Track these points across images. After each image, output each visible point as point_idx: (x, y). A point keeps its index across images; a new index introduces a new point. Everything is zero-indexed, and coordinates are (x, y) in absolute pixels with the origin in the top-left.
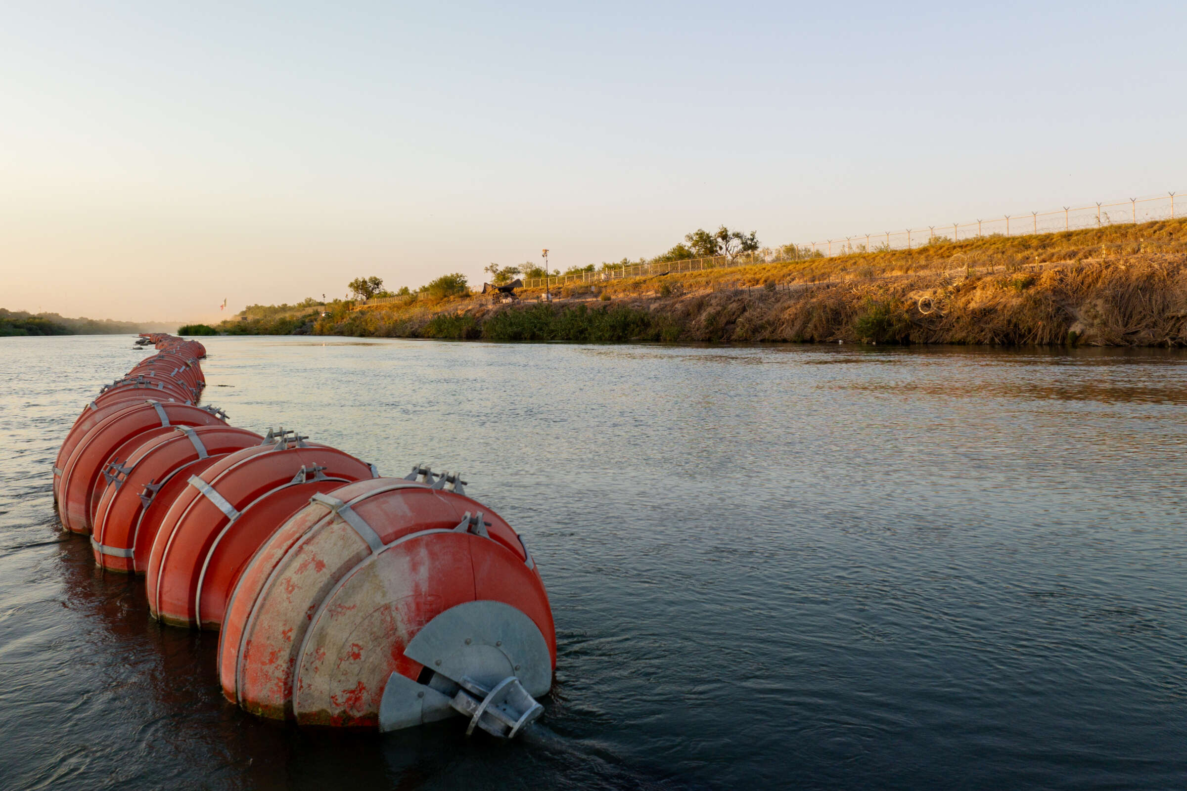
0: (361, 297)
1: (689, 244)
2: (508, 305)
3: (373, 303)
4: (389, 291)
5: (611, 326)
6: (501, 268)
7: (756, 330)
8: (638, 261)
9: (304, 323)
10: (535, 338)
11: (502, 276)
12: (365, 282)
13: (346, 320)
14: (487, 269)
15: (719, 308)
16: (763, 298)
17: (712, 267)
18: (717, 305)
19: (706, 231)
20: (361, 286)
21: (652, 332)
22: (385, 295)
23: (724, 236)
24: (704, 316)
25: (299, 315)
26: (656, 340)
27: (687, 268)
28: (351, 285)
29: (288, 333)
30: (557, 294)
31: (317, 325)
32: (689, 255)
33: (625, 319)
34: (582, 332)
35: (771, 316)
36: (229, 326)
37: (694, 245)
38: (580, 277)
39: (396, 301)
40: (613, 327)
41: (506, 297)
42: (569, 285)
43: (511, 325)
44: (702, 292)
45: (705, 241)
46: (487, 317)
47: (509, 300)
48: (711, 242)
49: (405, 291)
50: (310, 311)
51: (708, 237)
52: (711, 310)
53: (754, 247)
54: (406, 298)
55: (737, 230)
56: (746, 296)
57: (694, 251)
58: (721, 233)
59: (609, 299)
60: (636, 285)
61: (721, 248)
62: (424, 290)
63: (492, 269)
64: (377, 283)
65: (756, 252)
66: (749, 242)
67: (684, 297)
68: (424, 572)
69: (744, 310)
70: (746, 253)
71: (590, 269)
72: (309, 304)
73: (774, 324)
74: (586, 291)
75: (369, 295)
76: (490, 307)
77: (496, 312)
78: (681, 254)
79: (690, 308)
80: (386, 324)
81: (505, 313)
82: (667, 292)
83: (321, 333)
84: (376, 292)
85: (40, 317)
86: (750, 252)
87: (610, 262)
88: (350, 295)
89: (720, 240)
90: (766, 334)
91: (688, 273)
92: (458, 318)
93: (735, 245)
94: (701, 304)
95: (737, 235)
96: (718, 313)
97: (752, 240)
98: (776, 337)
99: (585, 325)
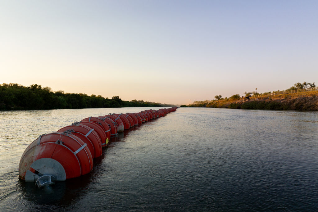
0: (217, 99)
1: (295, 86)
2: (247, 101)
3: (220, 101)
4: (223, 98)
6: (247, 93)
7: (309, 107)
8: (282, 91)
9: (204, 105)
10: (252, 108)
12: (218, 96)
13: (213, 104)
14: (244, 93)
15: (299, 102)
16: (311, 99)
17: (300, 92)
19: (300, 83)
20: (217, 97)
21: (281, 107)
23: (305, 84)
24: (295, 103)
25: (204, 103)
26: (282, 109)
27: (294, 92)
28: (215, 97)
29: (201, 107)
30: (260, 99)
31: (207, 105)
32: (296, 89)
33: (274, 104)
34: (263, 107)
35: (313, 104)
36: (190, 105)
37: (297, 86)
38: (267, 95)
39: (224, 100)
40: (271, 106)
41: (247, 99)
42: (263, 96)
43: (247, 105)
44: (295, 98)
45: (300, 85)
46: (242, 104)
49: (226, 98)
50: (206, 102)
52: (297, 102)
54: (226, 100)
55: (309, 82)
56: (307, 99)
59: (271, 100)
60: (280, 96)
61: (304, 87)
62: (230, 98)
64: (221, 96)
67: (291, 99)
69: (306, 102)
70: (311, 88)
71: (270, 93)
73: (314, 106)
74: (267, 98)
76: (243, 101)
77: (244, 103)
78: (293, 89)
79: (291, 102)
80: (221, 105)
81: (246, 103)
82: (286, 98)
83: (208, 107)
84: (220, 98)
87: (275, 91)
88: (215, 99)
90: (311, 108)
92: (236, 104)
93: (309, 86)
94: (294, 101)
95: (309, 84)
97: (313, 85)
98: (314, 109)
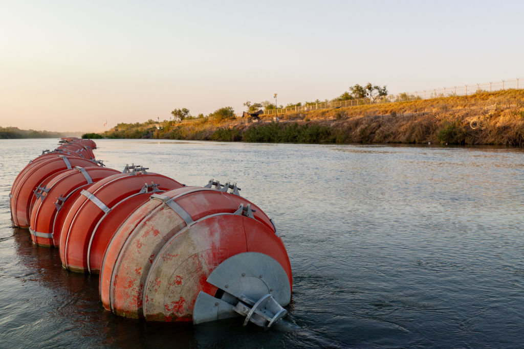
0: (178, 119)
1: (351, 92)
2: (256, 123)
3: (185, 122)
4: (193, 115)
5: (310, 135)
6: (252, 104)
7: (386, 137)
8: (324, 101)
9: (148, 133)
10: (270, 140)
11: (253, 108)
12: (180, 111)
13: (171, 131)
14: (245, 105)
15: (367, 125)
16: (389, 120)
17: (363, 104)
18: (366, 124)
19: (360, 85)
20: (177, 113)
21: (331, 137)
22: (191, 118)
23: (370, 88)
24: (358, 130)
25: (145, 128)
26: (334, 142)
27: (350, 105)
28: (173, 113)
29: (140, 138)
30: (281, 118)
31: (155, 134)
32: (351, 98)
33: (318, 130)
34: (295, 137)
35: (393, 129)
36: (108, 134)
37: (354, 93)
38: (294, 109)
39: (197, 121)
40: (311, 135)
41: (255, 119)
42: (288, 113)
43: (258, 134)
44: (358, 117)
45: (360, 90)
46: (244, 130)
47: (256, 121)
48: (363, 91)
49: (201, 116)
50: (151, 126)
51: (361, 88)
52: (363, 126)
53: (385, 94)
54: (202, 119)
55: (376, 85)
56: (381, 119)
57: (353, 95)
58: (368, 86)
59: (309, 120)
60: (323, 114)
61: (368, 94)
62: (211, 115)
63: (247, 104)
64: (186, 112)
65: (386, 97)
66: (383, 91)
67: (348, 120)
68: (217, 236)
69: (380, 126)
70: (381, 97)
71: (299, 105)
72: (151, 122)
73: (395, 134)
74: (297, 116)
75: (182, 118)
76: (247, 124)
77: (250, 127)
78: (347, 97)
79: (351, 125)
80: (191, 133)
81: (254, 128)
82: (339, 116)
83: (158, 138)
84: (186, 116)
85: (8, 129)
86: (383, 96)
87: (310, 102)
88: (172, 118)
89: (367, 90)
90: (391, 139)
91: (350, 107)
92: (229, 130)
93: (375, 93)
94: (357, 124)
95: (376, 88)
96: (366, 128)
97: (384, 90)
98: (396, 140)
99: (296, 134)
